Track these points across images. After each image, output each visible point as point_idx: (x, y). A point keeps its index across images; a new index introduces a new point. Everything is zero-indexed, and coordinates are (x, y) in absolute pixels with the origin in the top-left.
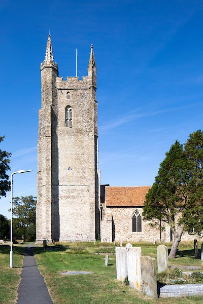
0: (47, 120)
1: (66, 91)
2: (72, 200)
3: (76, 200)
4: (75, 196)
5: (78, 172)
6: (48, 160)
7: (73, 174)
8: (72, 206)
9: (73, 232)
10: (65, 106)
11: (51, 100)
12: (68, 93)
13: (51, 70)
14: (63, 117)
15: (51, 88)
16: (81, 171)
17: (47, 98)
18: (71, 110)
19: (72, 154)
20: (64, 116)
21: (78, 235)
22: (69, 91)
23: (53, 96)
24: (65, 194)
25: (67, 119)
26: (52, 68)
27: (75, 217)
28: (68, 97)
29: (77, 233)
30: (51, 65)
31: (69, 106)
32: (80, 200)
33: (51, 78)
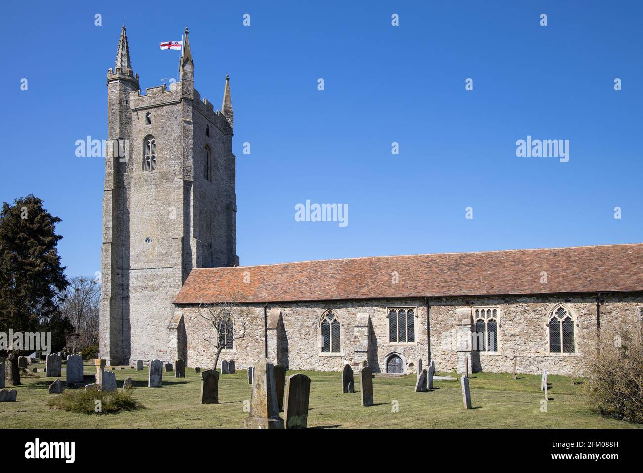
0: (108, 163)
1: (145, 112)
2: (152, 293)
3: (157, 292)
4: (156, 285)
5: (162, 244)
6: (107, 229)
7: (154, 249)
8: (152, 303)
9: (153, 347)
10: (143, 136)
11: (118, 131)
12: (148, 114)
13: (119, 83)
14: (140, 154)
15: (117, 113)
16: (166, 242)
17: (112, 128)
18: (154, 142)
19: (152, 215)
20: (142, 152)
21: (161, 353)
22: (150, 111)
23: (121, 124)
24: (140, 284)
25: (148, 158)
26: (120, 79)
27: (156, 322)
28: (149, 122)
29: (159, 349)
30: (117, 76)
31: (150, 136)
32: (165, 292)
33: (118, 95)
